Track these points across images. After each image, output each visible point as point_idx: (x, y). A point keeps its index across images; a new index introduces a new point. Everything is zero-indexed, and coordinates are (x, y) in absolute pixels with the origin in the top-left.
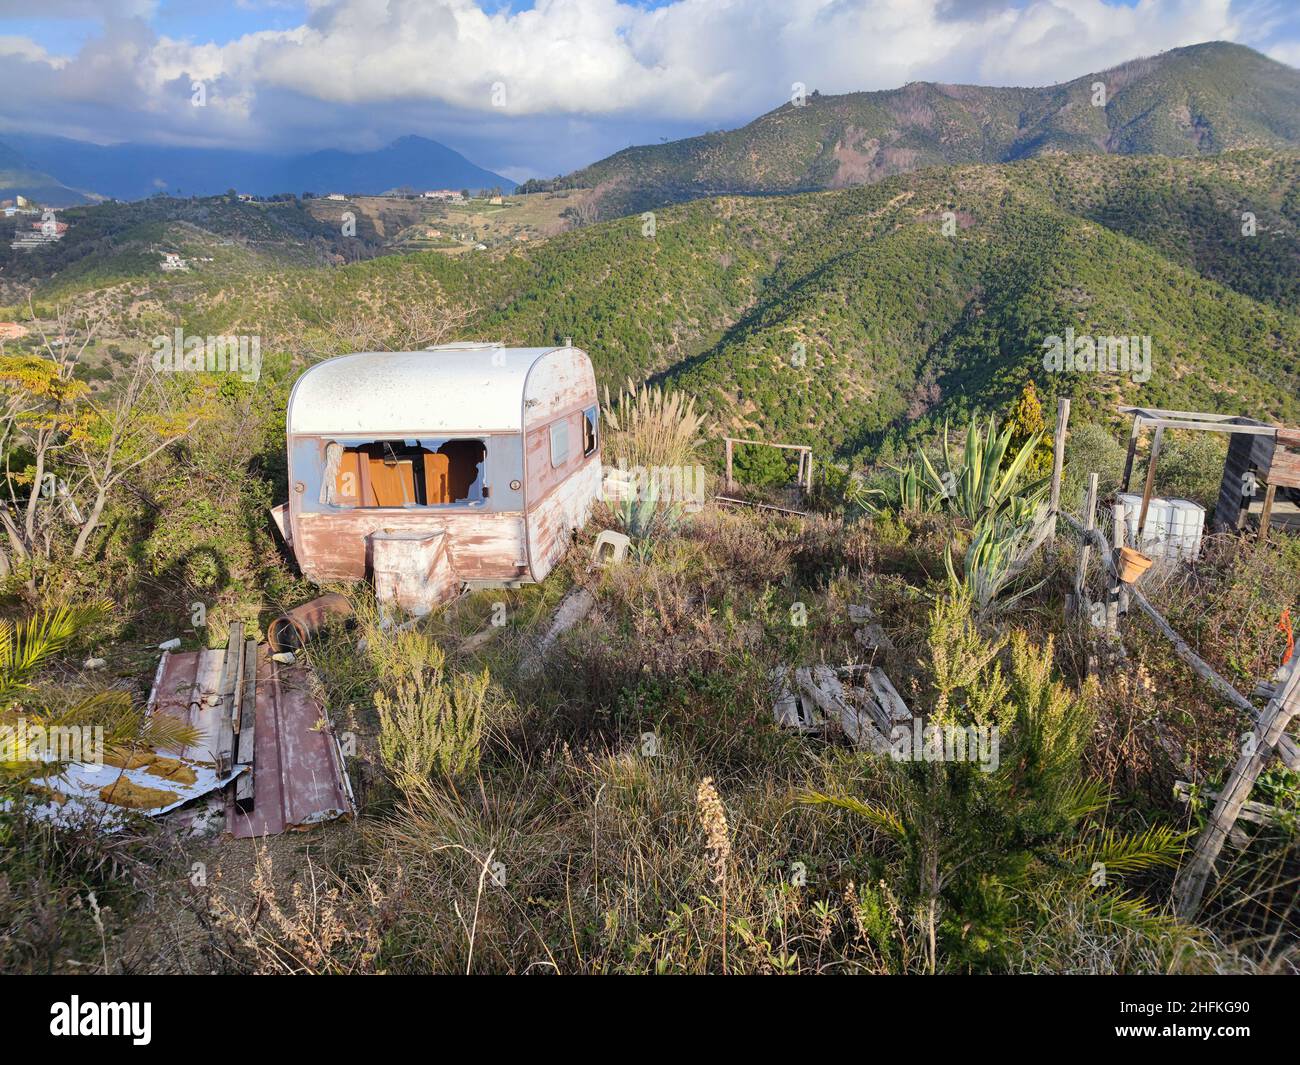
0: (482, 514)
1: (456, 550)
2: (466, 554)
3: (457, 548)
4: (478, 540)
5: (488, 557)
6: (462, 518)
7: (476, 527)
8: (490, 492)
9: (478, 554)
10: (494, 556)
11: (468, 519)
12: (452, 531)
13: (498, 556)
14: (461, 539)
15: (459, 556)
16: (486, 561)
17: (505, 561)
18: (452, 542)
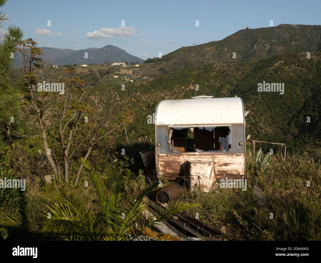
0: (228, 155)
1: (217, 168)
2: (221, 170)
3: (218, 167)
4: (226, 165)
5: (229, 171)
6: (220, 156)
7: (226, 159)
8: (231, 146)
9: (226, 170)
10: (231, 171)
11: (223, 156)
12: (216, 161)
13: (233, 170)
14: (219, 164)
15: (218, 171)
16: (228, 172)
17: (236, 173)
18: (216, 165)
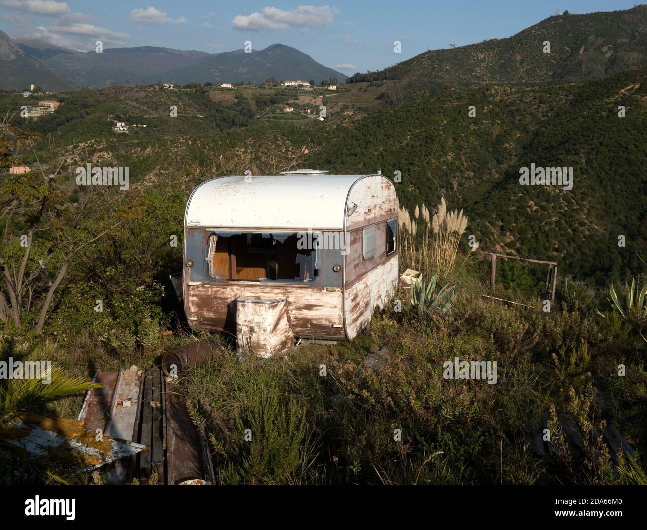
0: (313, 289)
1: (294, 313)
2: (300, 316)
3: (294, 312)
4: (309, 307)
5: (315, 320)
6: (299, 291)
7: (308, 297)
8: (319, 273)
9: (309, 317)
10: (319, 319)
11: (303, 291)
12: (291, 299)
13: (323, 319)
14: (297, 305)
15: (296, 318)
16: (314, 322)
17: (327, 323)
18: (290, 308)
